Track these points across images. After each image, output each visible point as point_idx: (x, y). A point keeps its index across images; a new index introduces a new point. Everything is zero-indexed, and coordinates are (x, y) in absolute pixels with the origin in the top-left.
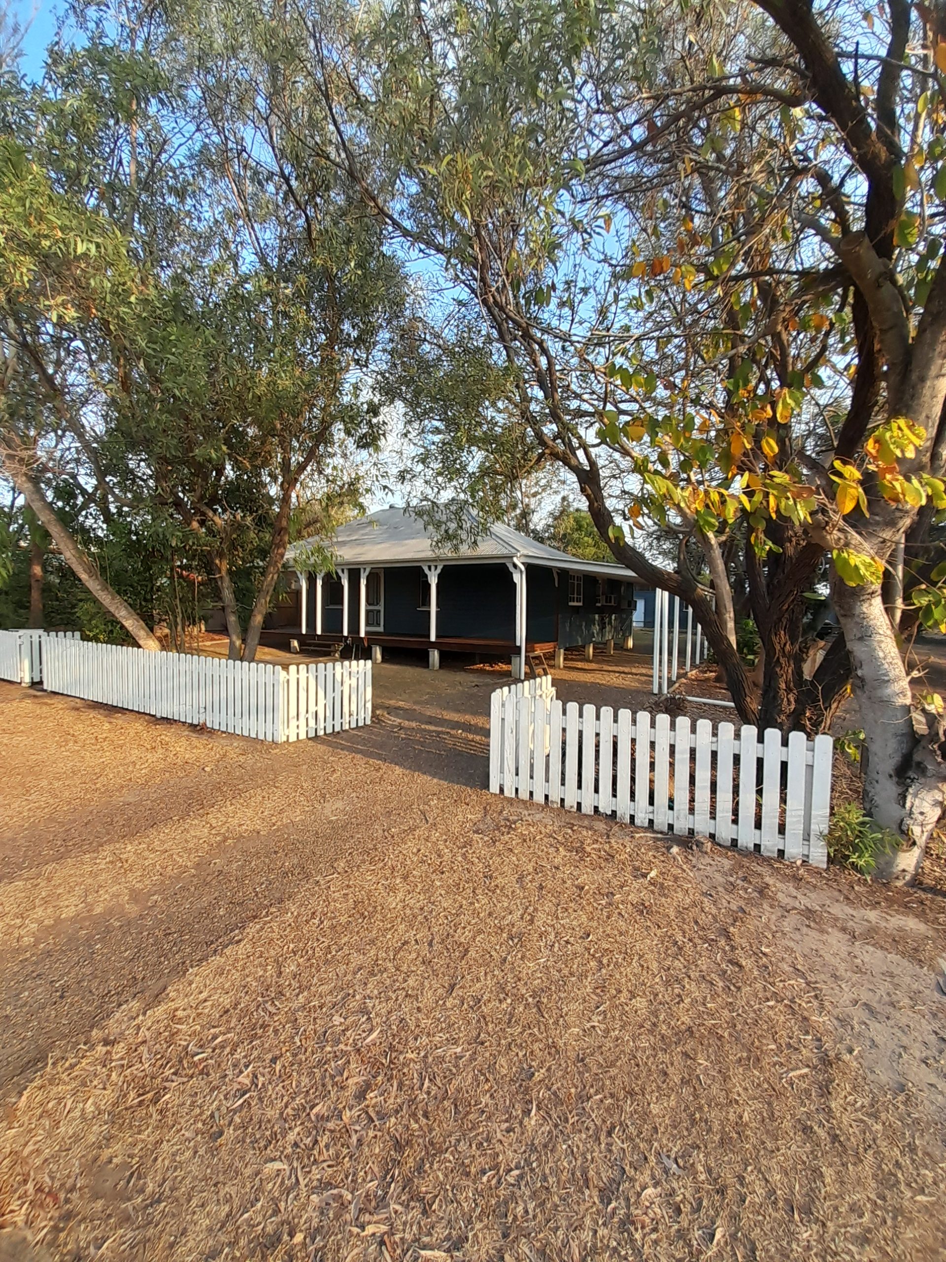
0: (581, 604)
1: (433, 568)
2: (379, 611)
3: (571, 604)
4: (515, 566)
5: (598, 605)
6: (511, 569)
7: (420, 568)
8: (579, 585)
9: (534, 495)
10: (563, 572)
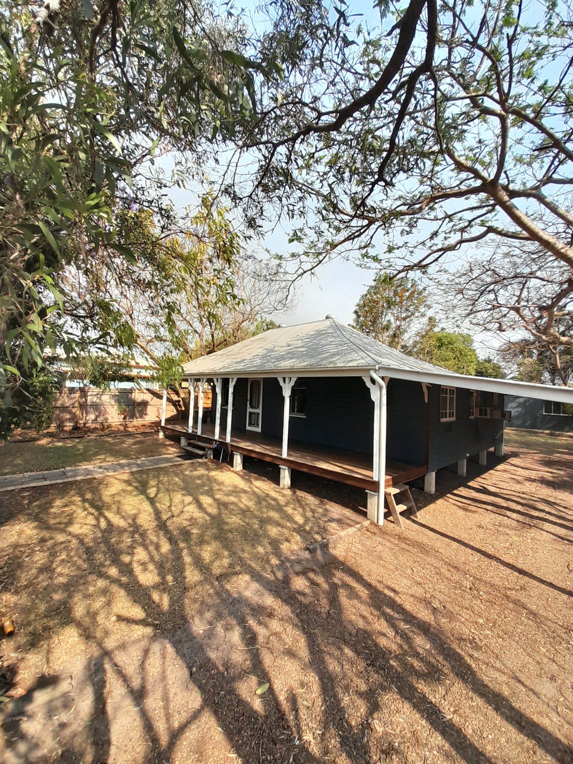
0: (454, 419)
1: (287, 380)
2: (258, 414)
3: (443, 420)
4: (373, 381)
5: (472, 417)
6: (369, 384)
7: (276, 380)
8: (451, 399)
9: (404, 319)
10: (435, 389)
